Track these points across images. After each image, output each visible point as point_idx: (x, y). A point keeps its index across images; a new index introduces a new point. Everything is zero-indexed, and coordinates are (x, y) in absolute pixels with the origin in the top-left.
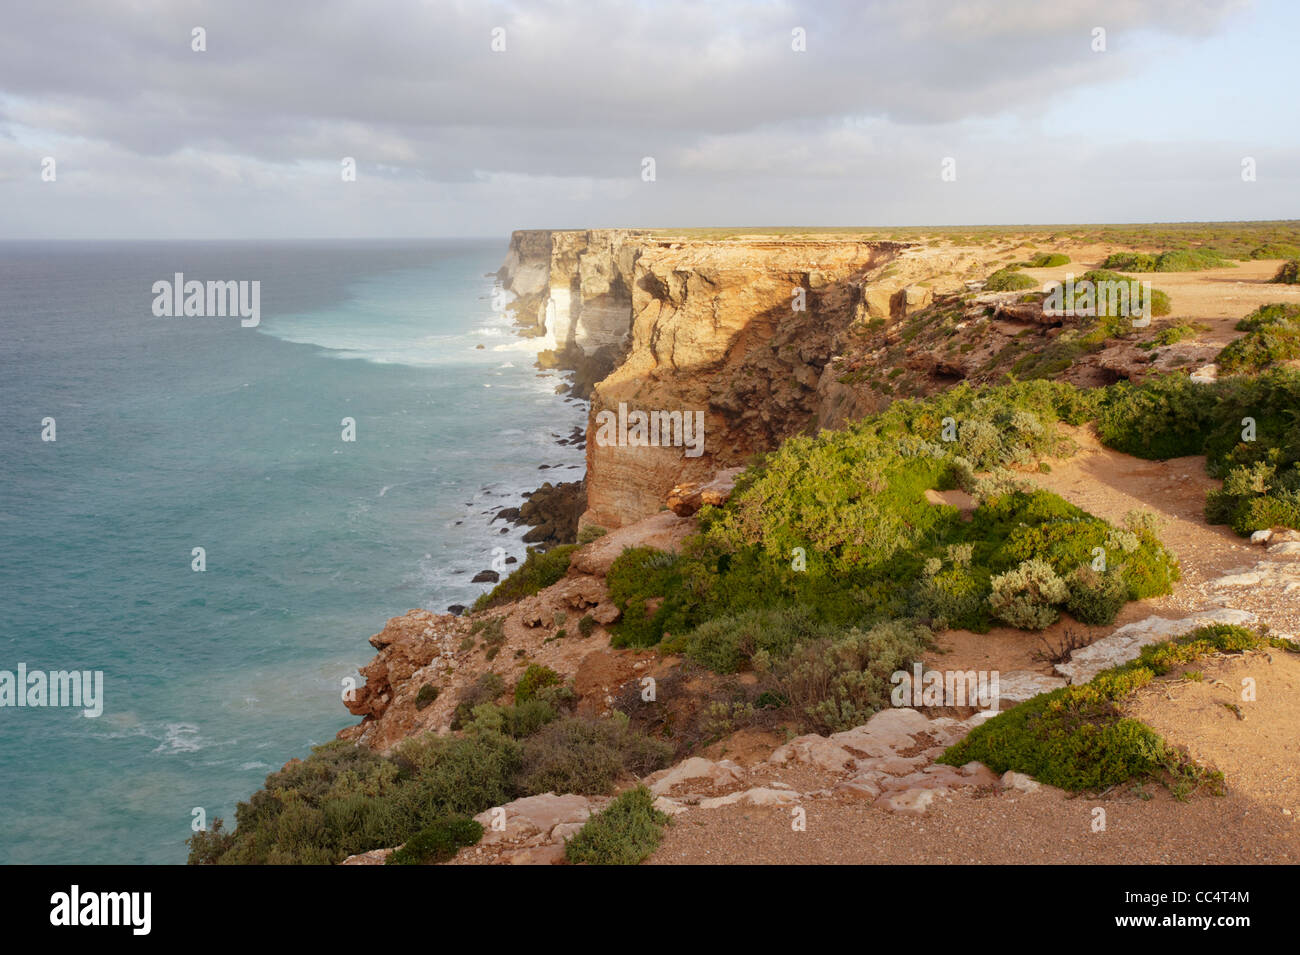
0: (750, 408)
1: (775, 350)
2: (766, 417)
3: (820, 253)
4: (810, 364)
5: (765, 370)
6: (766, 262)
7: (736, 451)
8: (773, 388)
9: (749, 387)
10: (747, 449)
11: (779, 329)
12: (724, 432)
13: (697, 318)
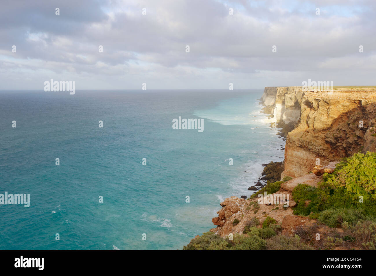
0: (339, 142)
1: (349, 124)
2: (345, 145)
3: (366, 94)
4: (361, 129)
5: (345, 131)
6: (346, 97)
7: (334, 156)
8: (347, 136)
9: (339, 136)
10: (337, 155)
11: (350, 118)
12: (330, 149)
13: (322, 114)
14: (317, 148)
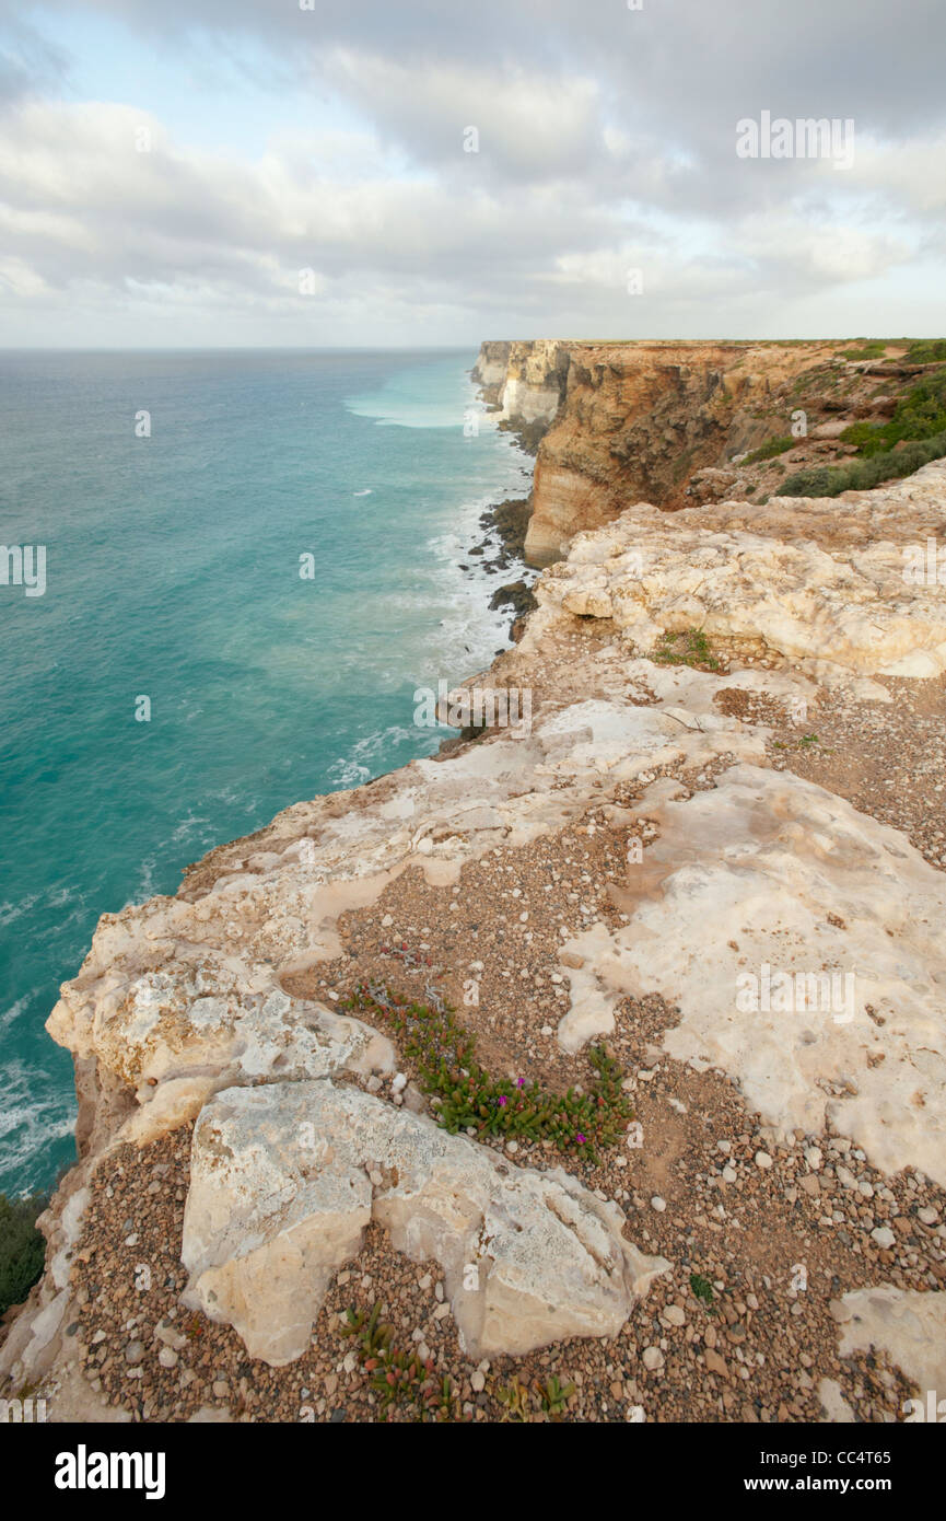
0: (635, 455)
1: (653, 418)
2: (644, 460)
3: (688, 354)
4: (674, 427)
5: (646, 431)
6: (654, 361)
7: (623, 481)
8: (649, 443)
9: (635, 442)
10: (630, 480)
11: (657, 404)
12: (617, 470)
13: (607, 397)
14: (595, 466)
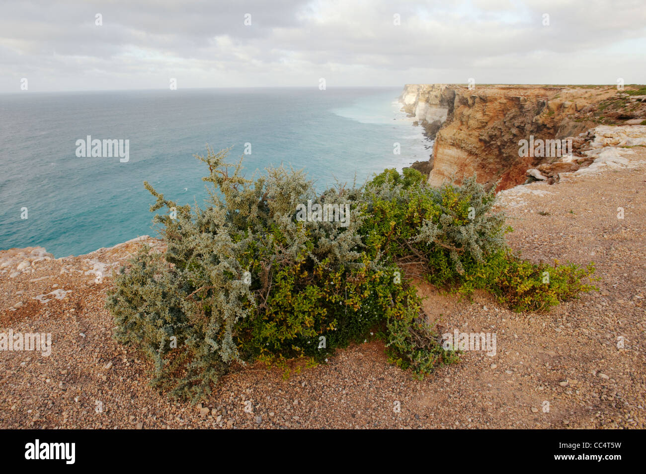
0: (494, 141)
1: (505, 122)
2: (499, 144)
3: (525, 91)
4: (517, 127)
5: (500, 129)
6: (504, 94)
7: (486, 154)
8: (503, 134)
9: (494, 134)
10: (490, 154)
11: (507, 116)
12: (483, 148)
13: (477, 111)
14: (470, 146)
